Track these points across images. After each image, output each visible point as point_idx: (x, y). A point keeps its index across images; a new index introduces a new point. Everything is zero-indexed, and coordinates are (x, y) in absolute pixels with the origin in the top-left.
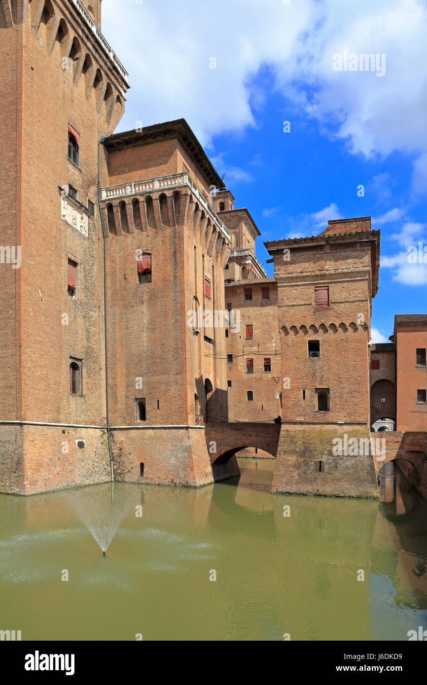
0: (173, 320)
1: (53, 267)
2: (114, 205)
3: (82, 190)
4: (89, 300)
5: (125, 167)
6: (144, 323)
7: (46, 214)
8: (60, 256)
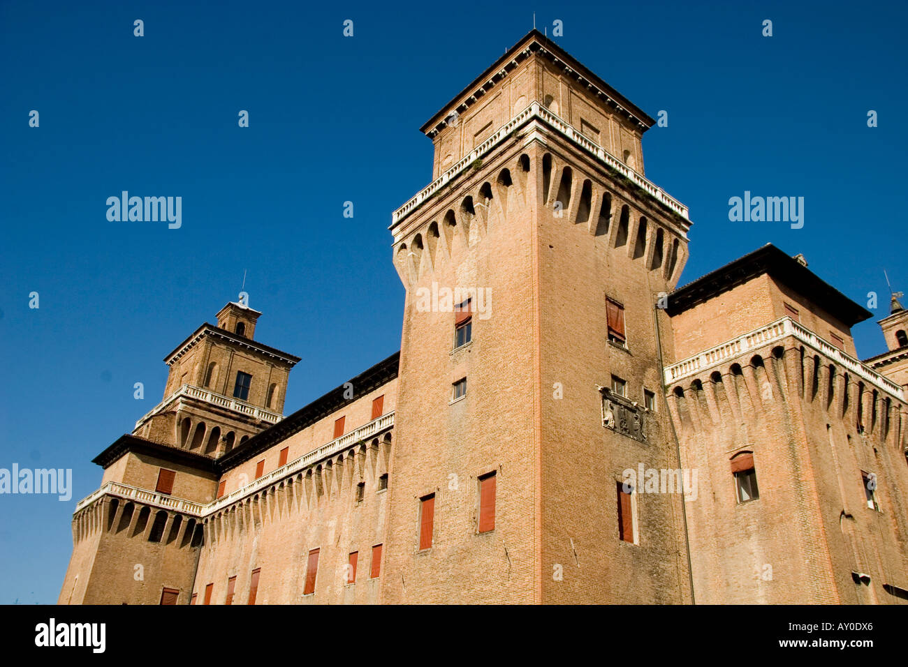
0: (807, 561)
1: (593, 501)
2: (684, 387)
3: (633, 378)
4: (657, 543)
5: (697, 330)
6: (756, 572)
7: (580, 424)
8: (603, 481)
